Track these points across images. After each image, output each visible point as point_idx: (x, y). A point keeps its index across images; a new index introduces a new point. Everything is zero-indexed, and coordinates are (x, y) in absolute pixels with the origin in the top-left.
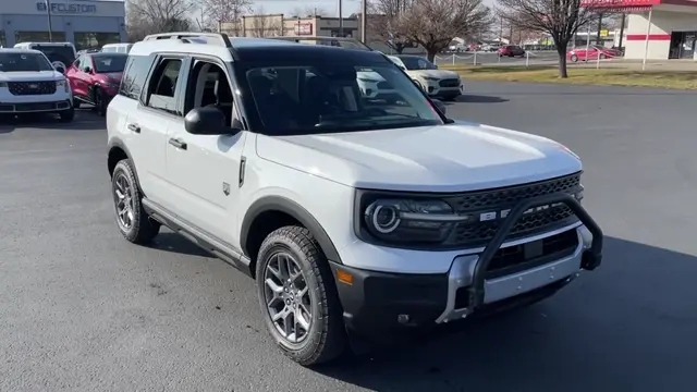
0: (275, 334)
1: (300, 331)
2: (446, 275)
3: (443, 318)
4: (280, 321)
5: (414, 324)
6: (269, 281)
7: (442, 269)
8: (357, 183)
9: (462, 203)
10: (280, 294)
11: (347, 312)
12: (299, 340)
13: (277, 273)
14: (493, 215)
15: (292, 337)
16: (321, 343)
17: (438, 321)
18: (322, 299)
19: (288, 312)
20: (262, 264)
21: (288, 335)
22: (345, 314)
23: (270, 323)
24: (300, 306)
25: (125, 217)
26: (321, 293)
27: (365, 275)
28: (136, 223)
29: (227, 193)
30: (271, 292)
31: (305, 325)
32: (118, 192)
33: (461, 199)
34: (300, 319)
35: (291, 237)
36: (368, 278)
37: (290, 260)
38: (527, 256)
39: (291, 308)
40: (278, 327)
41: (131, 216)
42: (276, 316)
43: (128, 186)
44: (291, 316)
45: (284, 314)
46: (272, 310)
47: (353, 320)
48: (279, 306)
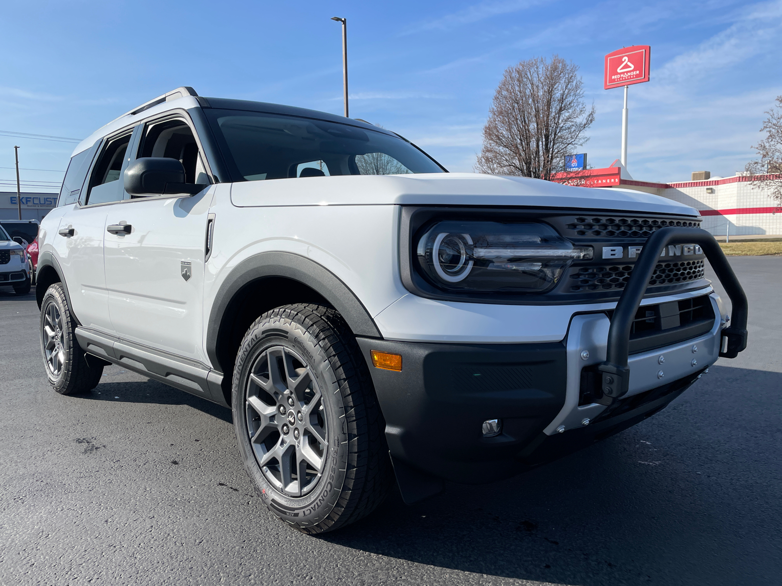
0: (264, 486)
1: (307, 474)
2: (561, 345)
3: (556, 426)
4: (272, 464)
5: (508, 439)
6: (254, 401)
7: (555, 334)
8: (403, 197)
9: (574, 226)
10: (272, 418)
11: (394, 424)
12: (305, 489)
13: (266, 385)
14: (619, 252)
15: (293, 487)
16: (345, 488)
17: (548, 431)
18: (346, 409)
19: (286, 446)
20: (242, 374)
21: (286, 485)
22: (390, 430)
23: (255, 469)
24: (307, 433)
25: (54, 361)
26: (344, 397)
27: (423, 353)
28: (67, 364)
29: (186, 277)
30: (256, 416)
31: (316, 461)
32: (47, 328)
33: (574, 220)
34: (306, 452)
35: (288, 316)
36: (428, 358)
37: (288, 355)
38: (664, 326)
39: (289, 439)
40: (269, 474)
41: (62, 357)
42: (264, 458)
43: (58, 316)
44: (291, 452)
45: (279, 450)
46: (258, 448)
47: (403, 437)
48: (270, 438)
